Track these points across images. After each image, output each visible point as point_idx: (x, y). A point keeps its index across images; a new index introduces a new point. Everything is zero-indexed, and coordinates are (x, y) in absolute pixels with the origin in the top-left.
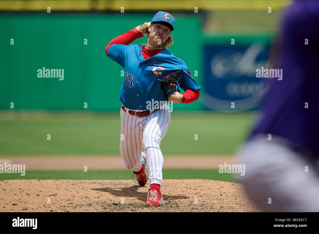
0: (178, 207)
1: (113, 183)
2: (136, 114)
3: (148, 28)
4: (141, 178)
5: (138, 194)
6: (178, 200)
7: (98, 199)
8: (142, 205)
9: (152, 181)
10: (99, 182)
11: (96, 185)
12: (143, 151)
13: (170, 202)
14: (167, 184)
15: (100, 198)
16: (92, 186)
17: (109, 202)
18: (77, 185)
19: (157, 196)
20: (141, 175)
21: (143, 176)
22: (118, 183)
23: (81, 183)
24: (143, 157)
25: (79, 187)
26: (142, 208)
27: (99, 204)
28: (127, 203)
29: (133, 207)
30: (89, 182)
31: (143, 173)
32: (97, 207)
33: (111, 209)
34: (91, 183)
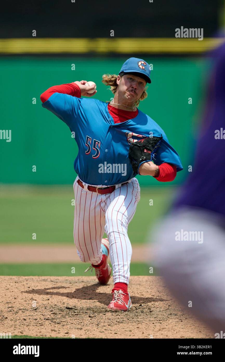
0: (151, 312)
1: (70, 281)
2: (97, 191)
3: (117, 79)
4: (101, 273)
5: (100, 295)
6: (152, 303)
7: (48, 302)
8: (104, 310)
9: (117, 278)
10: (51, 279)
11: (47, 283)
12: (104, 238)
13: (141, 305)
14: (140, 282)
15: (49, 301)
16: (41, 285)
17: (61, 306)
18: (22, 283)
19: (123, 298)
20: (102, 270)
21: (104, 270)
22: (76, 281)
23: (27, 281)
24: (105, 245)
25: (24, 285)
26: (104, 314)
27: (47, 309)
28: (85, 307)
29: (92, 312)
30: (39, 279)
31: (104, 267)
32: (44, 312)
33: (63, 315)
34: (40, 281)
